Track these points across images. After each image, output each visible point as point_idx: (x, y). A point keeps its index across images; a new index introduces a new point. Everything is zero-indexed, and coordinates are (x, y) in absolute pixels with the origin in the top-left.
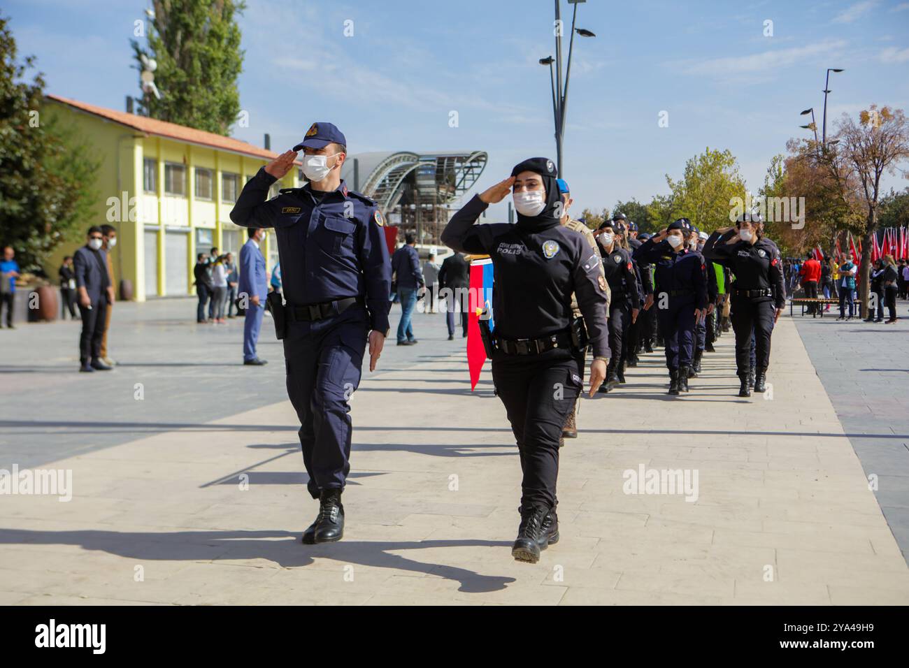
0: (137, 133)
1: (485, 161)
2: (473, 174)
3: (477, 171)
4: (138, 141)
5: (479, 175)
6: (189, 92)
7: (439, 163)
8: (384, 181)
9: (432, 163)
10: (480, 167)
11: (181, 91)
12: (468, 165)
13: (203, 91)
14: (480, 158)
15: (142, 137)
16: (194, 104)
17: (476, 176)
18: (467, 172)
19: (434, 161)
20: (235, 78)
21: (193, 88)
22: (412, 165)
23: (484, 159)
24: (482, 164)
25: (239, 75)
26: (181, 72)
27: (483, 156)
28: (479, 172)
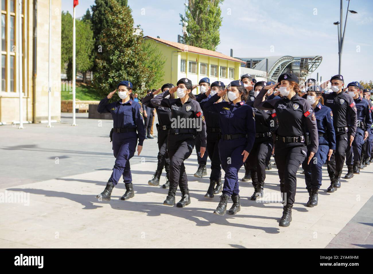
0: (179, 50)
1: (321, 60)
2: (316, 65)
3: (317, 64)
4: (179, 53)
5: (318, 65)
6: (200, 34)
7: (301, 61)
8: (279, 67)
9: (299, 60)
10: (319, 62)
11: (197, 34)
12: (314, 61)
13: (206, 33)
14: (319, 59)
15: (181, 52)
16: (202, 38)
17: (317, 66)
18: (314, 64)
19: (300, 60)
20: (218, 28)
21: (202, 32)
22: (290, 61)
23: (321, 59)
24: (320, 61)
25: (220, 27)
26: (198, 26)
27: (320, 58)
28: (318, 64)
